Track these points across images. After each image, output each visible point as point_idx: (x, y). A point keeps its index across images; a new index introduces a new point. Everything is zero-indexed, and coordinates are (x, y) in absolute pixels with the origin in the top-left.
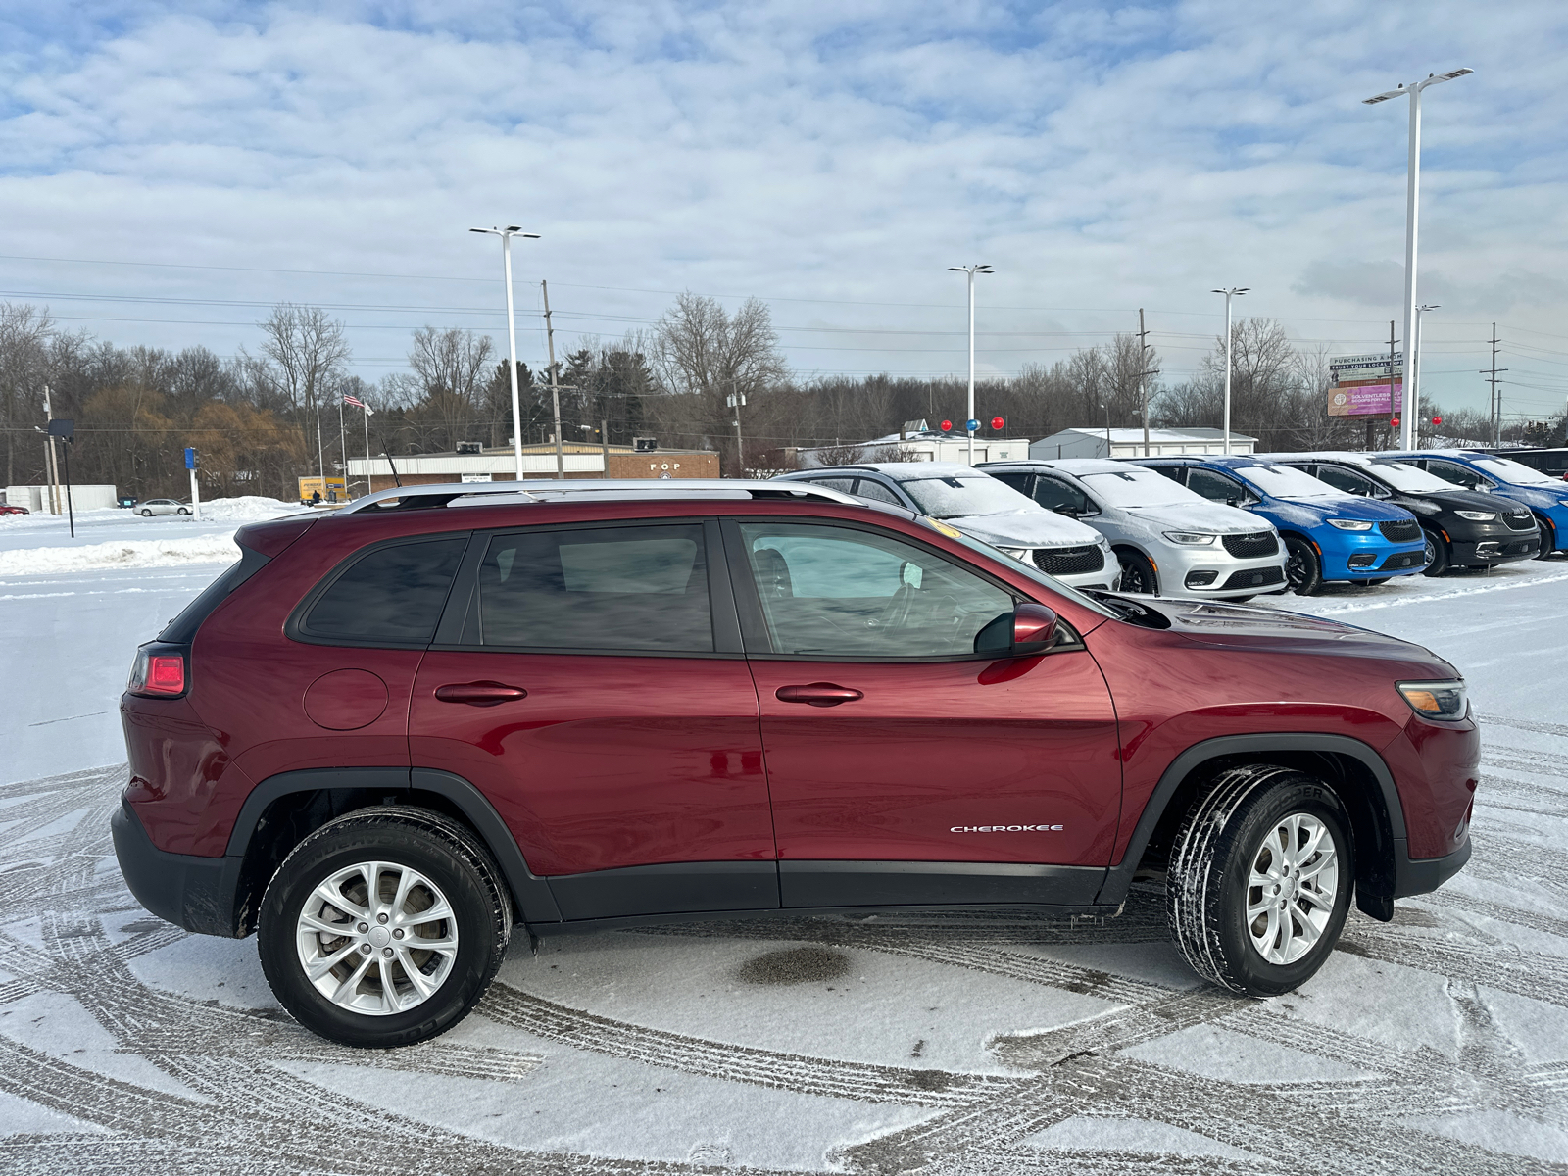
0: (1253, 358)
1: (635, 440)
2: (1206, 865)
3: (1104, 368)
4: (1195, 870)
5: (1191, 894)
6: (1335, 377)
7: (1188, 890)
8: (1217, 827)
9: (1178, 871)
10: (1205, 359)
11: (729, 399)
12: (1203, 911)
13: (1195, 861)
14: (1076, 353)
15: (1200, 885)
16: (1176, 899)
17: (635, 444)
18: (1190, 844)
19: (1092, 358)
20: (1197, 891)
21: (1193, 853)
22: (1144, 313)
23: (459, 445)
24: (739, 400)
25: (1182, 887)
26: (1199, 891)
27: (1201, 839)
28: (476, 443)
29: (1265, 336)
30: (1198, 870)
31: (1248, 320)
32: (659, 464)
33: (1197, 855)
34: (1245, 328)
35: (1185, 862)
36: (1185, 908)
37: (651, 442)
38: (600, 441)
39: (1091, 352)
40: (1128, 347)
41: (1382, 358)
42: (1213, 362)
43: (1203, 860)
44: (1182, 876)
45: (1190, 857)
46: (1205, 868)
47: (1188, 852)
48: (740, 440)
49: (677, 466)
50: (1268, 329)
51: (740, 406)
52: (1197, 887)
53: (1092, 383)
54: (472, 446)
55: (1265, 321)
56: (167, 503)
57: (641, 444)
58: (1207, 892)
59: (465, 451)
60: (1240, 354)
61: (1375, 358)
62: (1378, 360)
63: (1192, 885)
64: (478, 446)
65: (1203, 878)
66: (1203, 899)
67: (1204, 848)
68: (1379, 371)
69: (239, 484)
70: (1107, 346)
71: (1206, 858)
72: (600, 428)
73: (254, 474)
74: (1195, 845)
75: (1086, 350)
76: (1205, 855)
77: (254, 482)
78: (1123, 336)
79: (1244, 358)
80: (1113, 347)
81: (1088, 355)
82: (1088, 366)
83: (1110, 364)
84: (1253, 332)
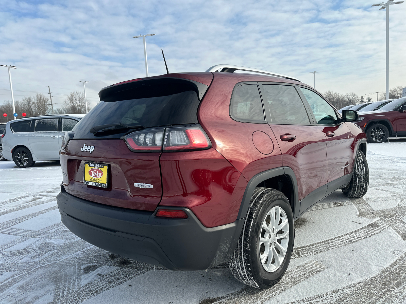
0: (78, 102)
2: (364, 168)
3: (34, 103)
4: (361, 170)
5: (362, 175)
7: (361, 175)
8: (361, 160)
9: (357, 171)
10: (64, 101)
12: (365, 178)
13: (360, 168)
14: (24, 99)
15: (364, 173)
16: (357, 178)
18: (358, 165)
19: (29, 100)
20: (363, 174)
21: (359, 167)
22: (50, 88)
25: (359, 175)
26: (364, 174)
27: (360, 163)
29: (80, 97)
30: (362, 170)
31: (75, 92)
33: (360, 167)
34: (75, 94)
35: (358, 169)
36: (360, 179)
39: (29, 98)
42: (67, 103)
43: (362, 167)
44: (358, 172)
45: (359, 168)
46: (364, 169)
47: (358, 167)
50: (81, 95)
52: (363, 173)
53: (30, 107)
55: (80, 93)
58: (366, 174)
63: (362, 173)
65: (364, 171)
66: (365, 176)
67: (361, 165)
71: (363, 167)
74: (359, 165)
75: (27, 97)
76: (362, 166)
78: (39, 94)
79: (75, 102)
80: (35, 97)
81: (28, 99)
82: (28, 102)
83: (35, 102)
84: (77, 95)
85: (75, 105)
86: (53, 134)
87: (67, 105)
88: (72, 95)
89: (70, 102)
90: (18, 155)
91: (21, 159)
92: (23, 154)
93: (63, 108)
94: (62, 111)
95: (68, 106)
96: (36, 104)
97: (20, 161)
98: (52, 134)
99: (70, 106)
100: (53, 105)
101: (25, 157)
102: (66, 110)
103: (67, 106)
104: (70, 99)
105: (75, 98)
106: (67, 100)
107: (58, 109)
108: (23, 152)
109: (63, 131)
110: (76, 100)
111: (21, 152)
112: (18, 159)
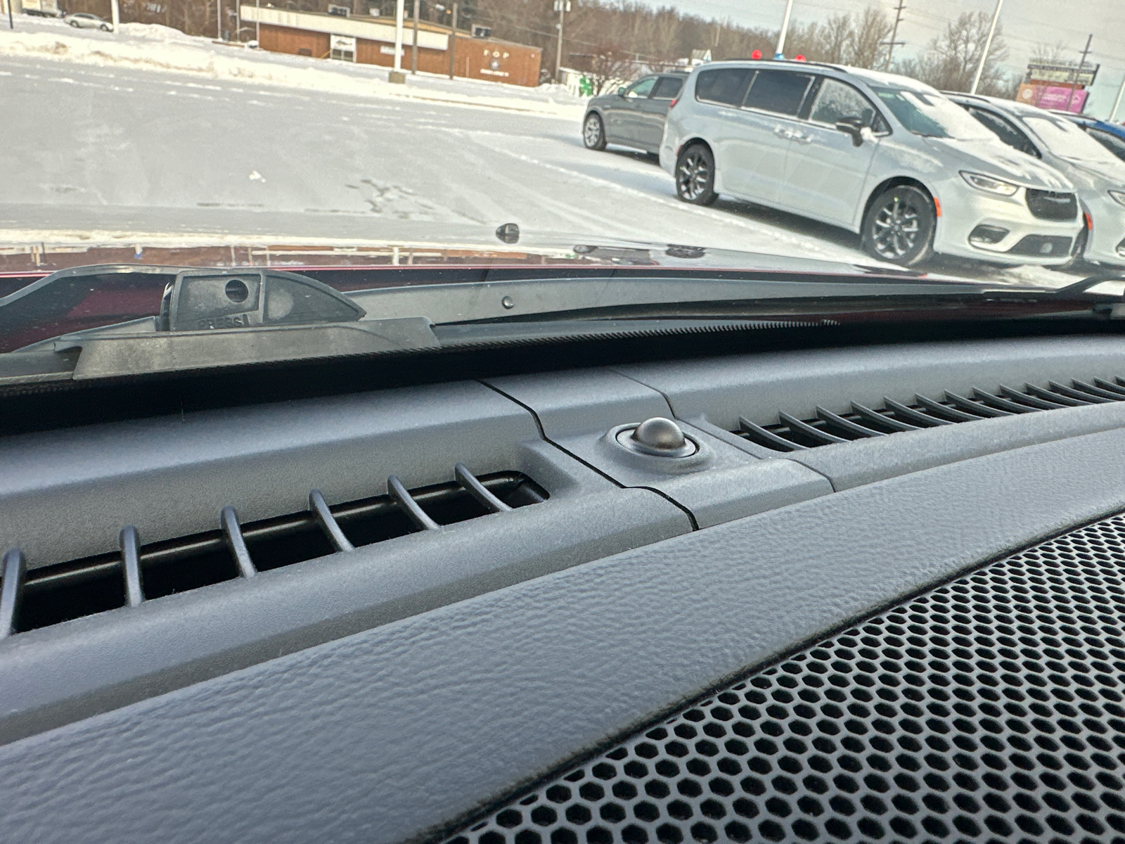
0: (971, 47)
1: (474, 27)
6: (1029, 74)
10: (932, 40)
11: (556, 3)
14: (832, 18)
17: (474, 30)
23: (331, 8)
24: (565, 6)
28: (344, 8)
31: (976, 14)
32: (492, 51)
34: (972, 19)
37: (487, 31)
38: (449, 23)
39: (845, 18)
40: (874, 19)
41: (1070, 65)
42: (938, 45)
48: (560, 42)
49: (506, 55)
51: (565, 12)
53: (839, 45)
54: (341, 10)
56: (91, 18)
57: (478, 31)
59: (335, 14)
60: (961, 41)
61: (1064, 64)
62: (1067, 66)
64: (345, 11)
68: (1063, 76)
69: (150, 14)
70: (858, 15)
72: (451, 10)
73: (162, 7)
75: (842, 15)
77: (162, 15)
79: (963, 46)
80: (862, 16)
81: (841, 20)
82: (838, 28)
83: (856, 31)
84: (977, 24)
85: (959, 55)
86: (783, 123)
87: (935, 52)
88: (963, 23)
89: (947, 42)
90: (688, 166)
91: (690, 176)
92: (698, 166)
93: (921, 62)
94: (918, 68)
95: (936, 56)
96: (857, 39)
97: (687, 183)
98: (780, 122)
99: (944, 56)
100: (896, 47)
101: (701, 174)
102: (928, 68)
103: (934, 54)
104: (952, 34)
105: (968, 32)
106: (941, 37)
107: (907, 61)
108: (700, 160)
109: (814, 118)
110: (967, 42)
111: (696, 159)
112: (684, 174)
